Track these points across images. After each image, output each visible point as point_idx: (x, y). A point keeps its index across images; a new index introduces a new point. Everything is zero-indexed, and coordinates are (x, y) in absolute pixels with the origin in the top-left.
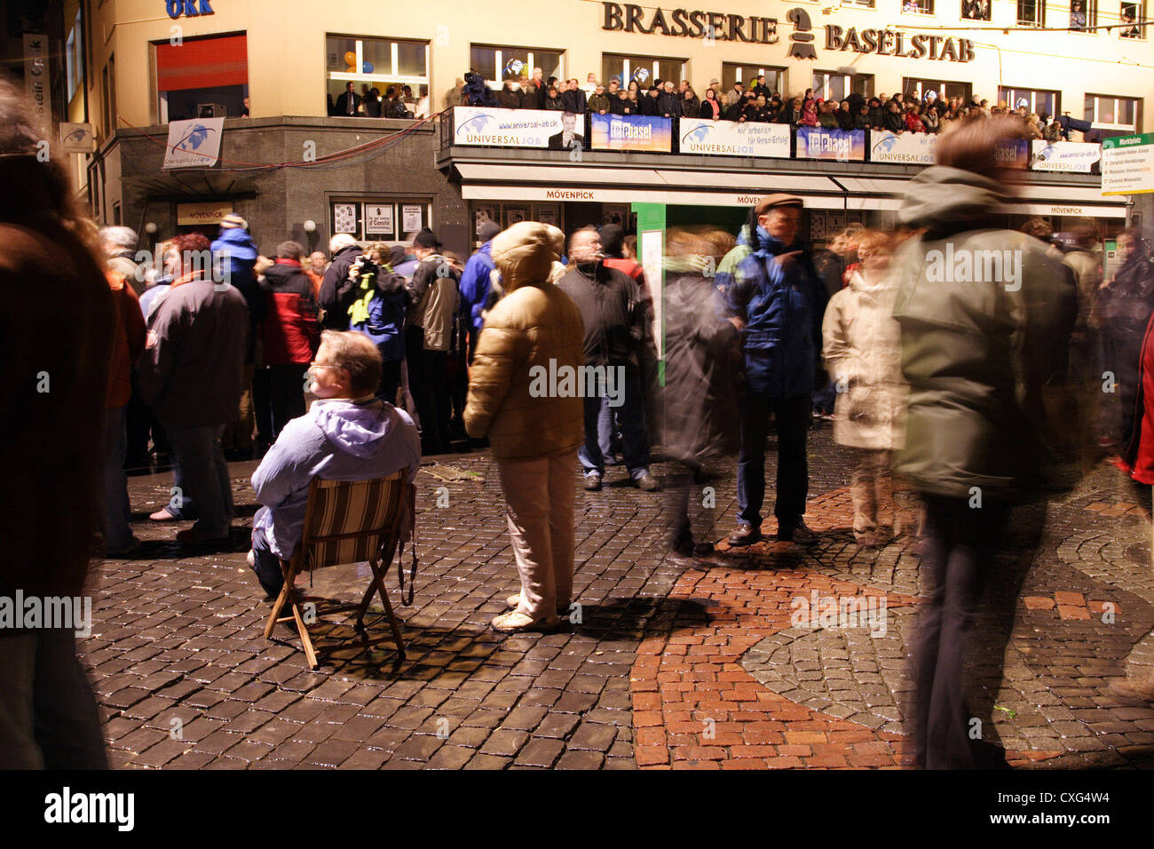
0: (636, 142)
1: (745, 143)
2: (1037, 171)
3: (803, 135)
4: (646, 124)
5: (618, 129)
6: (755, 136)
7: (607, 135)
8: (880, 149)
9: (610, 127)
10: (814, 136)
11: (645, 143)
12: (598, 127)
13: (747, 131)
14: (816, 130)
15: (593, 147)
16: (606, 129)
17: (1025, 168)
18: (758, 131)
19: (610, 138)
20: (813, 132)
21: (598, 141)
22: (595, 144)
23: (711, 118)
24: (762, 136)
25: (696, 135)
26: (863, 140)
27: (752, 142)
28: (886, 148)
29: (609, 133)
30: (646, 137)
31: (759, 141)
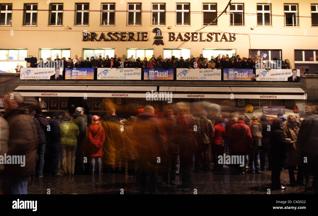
0: (81, 77)
1: (123, 75)
2: (259, 81)
3: (147, 72)
4: (85, 71)
5: (74, 72)
6: (127, 73)
7: (70, 75)
8: (181, 75)
9: (72, 72)
10: (151, 72)
11: (84, 77)
12: (68, 73)
13: (123, 71)
14: (152, 70)
15: (66, 79)
16: (70, 73)
17: (252, 80)
18: (128, 71)
19: (71, 76)
20: (151, 70)
21: (67, 77)
22: (66, 78)
23: (110, 67)
24: (130, 72)
25: (103, 73)
26: (173, 72)
27: (126, 75)
28: (183, 75)
29: (71, 74)
30: (85, 75)
31: (128, 74)
